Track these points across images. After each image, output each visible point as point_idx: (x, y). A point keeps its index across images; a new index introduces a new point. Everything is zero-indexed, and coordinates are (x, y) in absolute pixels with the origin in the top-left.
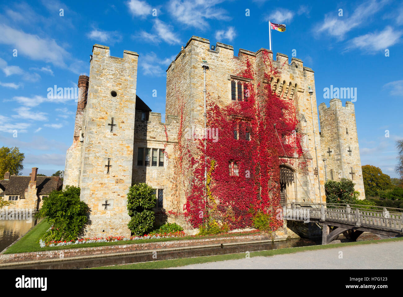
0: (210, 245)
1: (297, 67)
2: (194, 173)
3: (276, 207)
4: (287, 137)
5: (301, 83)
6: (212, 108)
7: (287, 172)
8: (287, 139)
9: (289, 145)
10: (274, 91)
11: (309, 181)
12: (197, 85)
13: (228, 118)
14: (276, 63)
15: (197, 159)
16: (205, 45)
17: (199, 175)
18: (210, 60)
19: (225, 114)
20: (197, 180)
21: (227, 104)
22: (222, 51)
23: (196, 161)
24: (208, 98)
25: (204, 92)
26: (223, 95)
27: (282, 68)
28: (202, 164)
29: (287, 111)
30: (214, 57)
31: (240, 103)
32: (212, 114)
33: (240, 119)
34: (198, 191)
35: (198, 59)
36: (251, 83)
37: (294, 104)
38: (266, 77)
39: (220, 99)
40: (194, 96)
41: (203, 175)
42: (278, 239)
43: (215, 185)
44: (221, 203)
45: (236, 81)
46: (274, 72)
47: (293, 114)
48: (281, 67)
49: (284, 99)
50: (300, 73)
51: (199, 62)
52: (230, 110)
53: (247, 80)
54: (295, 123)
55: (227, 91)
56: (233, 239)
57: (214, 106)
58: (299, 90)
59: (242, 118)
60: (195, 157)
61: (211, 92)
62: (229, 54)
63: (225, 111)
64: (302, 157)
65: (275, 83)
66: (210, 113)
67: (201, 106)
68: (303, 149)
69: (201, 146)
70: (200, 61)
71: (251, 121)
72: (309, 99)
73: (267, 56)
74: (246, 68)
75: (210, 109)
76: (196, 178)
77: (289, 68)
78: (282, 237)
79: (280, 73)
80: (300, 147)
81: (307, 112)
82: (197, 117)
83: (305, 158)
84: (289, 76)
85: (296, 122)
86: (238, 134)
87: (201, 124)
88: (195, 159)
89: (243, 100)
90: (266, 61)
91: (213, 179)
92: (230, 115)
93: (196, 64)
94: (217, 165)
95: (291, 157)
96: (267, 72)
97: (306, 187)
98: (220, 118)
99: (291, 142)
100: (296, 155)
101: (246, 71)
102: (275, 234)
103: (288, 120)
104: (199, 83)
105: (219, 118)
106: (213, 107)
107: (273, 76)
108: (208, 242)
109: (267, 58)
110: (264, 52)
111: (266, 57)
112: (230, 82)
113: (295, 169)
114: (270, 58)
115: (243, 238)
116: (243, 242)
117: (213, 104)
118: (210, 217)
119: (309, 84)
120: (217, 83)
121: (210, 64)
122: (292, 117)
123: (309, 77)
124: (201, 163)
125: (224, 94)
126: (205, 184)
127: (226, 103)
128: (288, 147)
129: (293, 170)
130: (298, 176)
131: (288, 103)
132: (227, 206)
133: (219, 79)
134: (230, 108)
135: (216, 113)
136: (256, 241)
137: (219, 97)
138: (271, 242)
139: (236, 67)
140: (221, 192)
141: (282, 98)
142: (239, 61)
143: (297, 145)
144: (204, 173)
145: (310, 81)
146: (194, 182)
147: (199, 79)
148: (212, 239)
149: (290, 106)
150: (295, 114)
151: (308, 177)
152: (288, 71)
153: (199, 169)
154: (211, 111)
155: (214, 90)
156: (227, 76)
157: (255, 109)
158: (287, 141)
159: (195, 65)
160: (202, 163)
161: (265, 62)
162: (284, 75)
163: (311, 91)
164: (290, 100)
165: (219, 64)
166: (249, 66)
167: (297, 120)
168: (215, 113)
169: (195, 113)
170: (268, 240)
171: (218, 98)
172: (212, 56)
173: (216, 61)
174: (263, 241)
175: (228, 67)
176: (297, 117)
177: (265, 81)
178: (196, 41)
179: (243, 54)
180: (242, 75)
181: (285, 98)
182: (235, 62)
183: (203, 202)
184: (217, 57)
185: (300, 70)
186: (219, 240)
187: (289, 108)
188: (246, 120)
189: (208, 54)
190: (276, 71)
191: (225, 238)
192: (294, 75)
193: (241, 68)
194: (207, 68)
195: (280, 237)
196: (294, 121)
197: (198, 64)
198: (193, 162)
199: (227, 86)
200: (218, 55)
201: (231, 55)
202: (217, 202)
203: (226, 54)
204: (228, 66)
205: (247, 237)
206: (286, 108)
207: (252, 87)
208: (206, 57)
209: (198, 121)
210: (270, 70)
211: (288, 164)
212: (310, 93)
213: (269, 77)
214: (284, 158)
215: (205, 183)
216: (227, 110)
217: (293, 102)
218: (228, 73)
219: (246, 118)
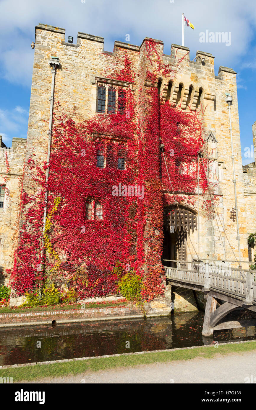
0: (33, 322)
1: (203, 63)
2: (26, 215)
3: (153, 265)
4: (185, 164)
5: (210, 87)
6: (62, 123)
7: (186, 214)
8: (185, 167)
9: (188, 176)
10: (165, 99)
11: (216, 228)
12: (40, 91)
13: (88, 138)
14: (168, 58)
15: (33, 196)
16: (57, 36)
17: (34, 219)
18: (65, 57)
19: (84, 132)
20: (30, 226)
21: (87, 118)
22: (84, 44)
23: (31, 199)
24: (58, 109)
25: (50, 100)
26: (83, 105)
27: (178, 65)
28: (40, 203)
29: (186, 128)
30: (71, 52)
31: (110, 116)
32: (62, 132)
33: (108, 139)
34: (31, 242)
35: (44, 55)
36: (130, 88)
37: (199, 117)
38: (150, 76)
39: (76, 111)
40: (33, 106)
41: (40, 218)
42: (155, 314)
43: (60, 233)
44: (68, 260)
45: (107, 86)
46: (163, 71)
47: (197, 131)
48: (176, 63)
49: (183, 111)
50: (208, 72)
51: (46, 59)
52: (92, 126)
53: (124, 85)
54: (199, 144)
55: (90, 99)
56: (75, 314)
57: (67, 120)
58: (207, 96)
59: (111, 137)
60: (30, 192)
61: (63, 101)
62: (95, 48)
63: (83, 127)
64: (207, 192)
65: (165, 86)
66: (60, 130)
67: (44, 121)
68: (210, 180)
69: (41, 178)
70: (47, 57)
71: (126, 141)
72: (227, 111)
73: (153, 47)
74: (124, 67)
75: (59, 124)
76: (28, 224)
77: (190, 65)
78: (161, 310)
79: (175, 72)
80: (206, 178)
81: (222, 129)
82: (37, 136)
83: (210, 195)
84: (190, 76)
85: (201, 142)
86: (105, 160)
87: (43, 145)
88: (29, 196)
89: (116, 113)
90: (152, 55)
91: (57, 224)
92: (92, 134)
93: (40, 62)
94: (65, 205)
95: (190, 193)
96: (151, 71)
97: (211, 237)
98: (75, 137)
99: (191, 172)
100: (198, 190)
101: (122, 71)
102: (149, 307)
103: (189, 140)
104: (44, 89)
105: (73, 137)
106: (64, 122)
107: (162, 77)
108: (30, 317)
109: (154, 50)
110: (148, 42)
111: (152, 49)
112: (96, 86)
113: (197, 210)
114: (158, 51)
115: (93, 311)
116: (91, 317)
117: (65, 117)
118: (48, 279)
119: (228, 90)
120: (74, 88)
121: (63, 63)
122: (194, 135)
123: (229, 81)
124: (38, 202)
125: (83, 103)
126: (42, 232)
127: (87, 116)
128: (187, 179)
129: (194, 213)
130: (201, 220)
131: (190, 116)
132: (79, 265)
133: (77, 82)
134: (93, 124)
135: (69, 130)
136: (115, 316)
137: (75, 108)
138: (141, 318)
139: (107, 66)
140: (69, 244)
141: (179, 109)
142: (112, 58)
143: (201, 176)
144: (42, 216)
145: (228, 86)
146: (25, 229)
147: (44, 83)
148: (38, 314)
149: (192, 120)
150: (199, 132)
151: (214, 222)
152: (188, 70)
153: (35, 210)
154: (60, 127)
155: (68, 98)
156: (92, 79)
157: (134, 124)
158: (186, 170)
159: (39, 64)
160: (40, 201)
161: (150, 57)
162: (181, 75)
163: (229, 99)
164: (193, 112)
165: (78, 61)
166: (129, 65)
167: (202, 140)
168: (67, 130)
169: (34, 130)
170: (137, 315)
171: (74, 110)
172: (67, 51)
173: (73, 58)
174: (127, 317)
175: (92, 66)
176: (202, 135)
177: (148, 83)
178: (43, 31)
179: (118, 48)
180: (115, 77)
181: (185, 109)
182: (106, 59)
183: (39, 258)
184: (75, 53)
185: (209, 68)
186: (50, 315)
187: (191, 123)
188: (118, 141)
189: (61, 48)
190: (167, 68)
191: (61, 312)
192: (197, 75)
193: (115, 67)
194: (58, 67)
195: (159, 311)
196: (198, 142)
197: (44, 62)
198: (25, 199)
199: (90, 92)
200: (78, 49)
201: (99, 50)
202: (63, 257)
203: (91, 48)
204: (93, 64)
205: (101, 310)
206: (186, 123)
207: (131, 94)
208: (58, 52)
209: (37, 141)
210: (157, 68)
211: (185, 203)
212: (228, 102)
213: (154, 77)
214: (179, 194)
215: (43, 230)
216: (87, 127)
217: (198, 114)
218: (92, 74)
219: (118, 137)
